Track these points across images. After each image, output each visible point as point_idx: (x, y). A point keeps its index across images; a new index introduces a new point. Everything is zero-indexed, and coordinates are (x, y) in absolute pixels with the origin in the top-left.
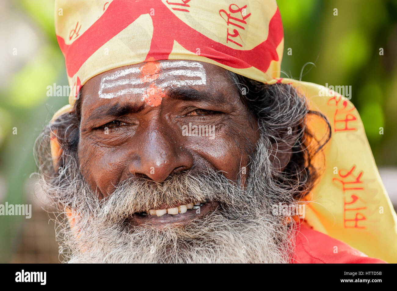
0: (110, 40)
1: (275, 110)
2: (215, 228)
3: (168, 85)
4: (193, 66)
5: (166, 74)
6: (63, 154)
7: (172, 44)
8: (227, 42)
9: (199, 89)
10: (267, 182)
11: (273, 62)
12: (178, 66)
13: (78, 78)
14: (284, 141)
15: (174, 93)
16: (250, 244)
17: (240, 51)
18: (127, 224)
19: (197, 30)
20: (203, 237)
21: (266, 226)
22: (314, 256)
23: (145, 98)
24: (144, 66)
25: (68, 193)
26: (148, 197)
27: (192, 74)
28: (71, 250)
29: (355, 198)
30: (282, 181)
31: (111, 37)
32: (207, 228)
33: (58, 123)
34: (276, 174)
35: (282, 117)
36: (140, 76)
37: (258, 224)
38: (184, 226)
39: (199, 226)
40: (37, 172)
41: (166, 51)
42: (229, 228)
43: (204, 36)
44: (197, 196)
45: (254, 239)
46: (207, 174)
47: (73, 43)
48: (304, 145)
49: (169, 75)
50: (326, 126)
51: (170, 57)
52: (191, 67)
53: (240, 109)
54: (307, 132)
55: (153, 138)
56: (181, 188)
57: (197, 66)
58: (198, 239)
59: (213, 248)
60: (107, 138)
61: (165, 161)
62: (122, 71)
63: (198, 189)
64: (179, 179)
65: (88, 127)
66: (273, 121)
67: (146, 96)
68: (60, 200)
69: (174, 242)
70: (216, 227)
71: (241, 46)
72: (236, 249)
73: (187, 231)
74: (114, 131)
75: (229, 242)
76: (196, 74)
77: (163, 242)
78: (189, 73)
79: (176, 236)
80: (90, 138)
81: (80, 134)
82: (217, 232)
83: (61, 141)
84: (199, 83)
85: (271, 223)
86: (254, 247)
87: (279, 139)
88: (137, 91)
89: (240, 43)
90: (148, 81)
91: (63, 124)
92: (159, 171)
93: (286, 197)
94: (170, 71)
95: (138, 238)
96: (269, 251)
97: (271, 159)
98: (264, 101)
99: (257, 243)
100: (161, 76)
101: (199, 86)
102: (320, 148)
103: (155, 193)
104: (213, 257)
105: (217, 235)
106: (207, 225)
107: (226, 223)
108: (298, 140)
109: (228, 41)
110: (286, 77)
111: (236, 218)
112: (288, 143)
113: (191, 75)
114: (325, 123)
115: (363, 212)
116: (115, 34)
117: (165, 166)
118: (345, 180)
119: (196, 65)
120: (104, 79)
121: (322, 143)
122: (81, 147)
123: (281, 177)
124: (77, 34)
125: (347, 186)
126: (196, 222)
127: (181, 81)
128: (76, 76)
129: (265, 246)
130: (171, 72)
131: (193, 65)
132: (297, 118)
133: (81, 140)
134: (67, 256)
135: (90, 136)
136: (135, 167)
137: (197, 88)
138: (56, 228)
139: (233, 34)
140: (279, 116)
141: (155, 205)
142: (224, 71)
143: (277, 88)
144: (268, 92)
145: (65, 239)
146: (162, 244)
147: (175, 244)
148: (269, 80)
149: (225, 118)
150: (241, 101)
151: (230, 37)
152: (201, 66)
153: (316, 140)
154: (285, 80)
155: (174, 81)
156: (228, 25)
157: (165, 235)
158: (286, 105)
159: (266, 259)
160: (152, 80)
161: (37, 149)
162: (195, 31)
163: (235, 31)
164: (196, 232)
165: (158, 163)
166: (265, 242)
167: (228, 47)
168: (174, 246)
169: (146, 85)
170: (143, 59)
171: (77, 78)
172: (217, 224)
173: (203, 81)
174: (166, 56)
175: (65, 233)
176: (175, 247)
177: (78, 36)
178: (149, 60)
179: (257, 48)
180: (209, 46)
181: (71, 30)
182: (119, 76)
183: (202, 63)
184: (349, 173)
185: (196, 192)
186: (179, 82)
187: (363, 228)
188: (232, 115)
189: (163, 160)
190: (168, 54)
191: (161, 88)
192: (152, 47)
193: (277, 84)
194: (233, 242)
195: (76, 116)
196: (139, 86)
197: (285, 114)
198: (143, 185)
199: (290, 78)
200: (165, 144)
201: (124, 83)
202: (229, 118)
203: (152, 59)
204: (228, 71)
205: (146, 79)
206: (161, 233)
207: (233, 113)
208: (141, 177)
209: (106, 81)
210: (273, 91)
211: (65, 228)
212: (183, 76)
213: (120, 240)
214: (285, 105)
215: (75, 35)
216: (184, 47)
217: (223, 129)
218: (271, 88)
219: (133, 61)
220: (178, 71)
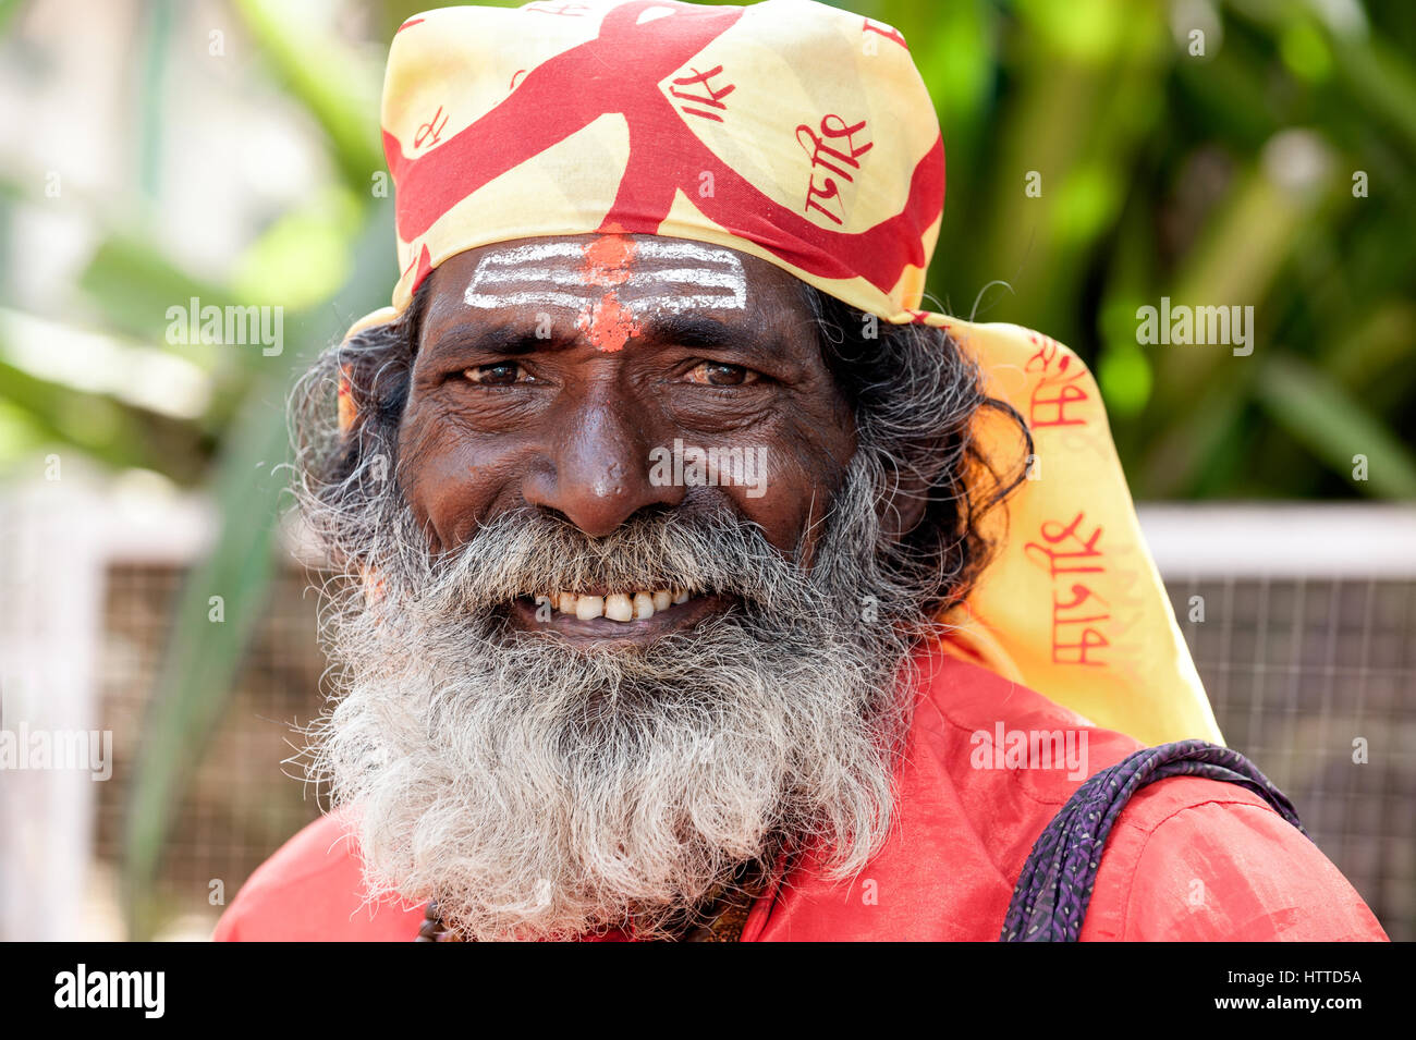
0: (519, 166)
1: (903, 392)
2: (719, 658)
3: (649, 308)
4: (715, 260)
5: (646, 277)
6: (362, 429)
7: (672, 197)
8: (806, 209)
9: (728, 320)
10: (864, 564)
11: (909, 269)
12: (679, 258)
13: (425, 247)
14: (914, 468)
15: (664, 329)
16: (799, 706)
17: (835, 235)
18: (500, 619)
19: (737, 170)
20: (688, 678)
21: (843, 669)
22: (961, 724)
23: (585, 322)
24: (595, 244)
25: (362, 526)
26: (560, 565)
27: (714, 280)
28: (351, 670)
29: (1081, 593)
30: (897, 565)
31: (522, 159)
32: (698, 658)
33: (356, 350)
34: (887, 548)
35: (916, 411)
36: (581, 265)
37: (825, 661)
38: (642, 650)
39: (680, 650)
40: (291, 463)
41: (653, 213)
42: (756, 661)
43: (752, 187)
44: (684, 576)
45: (811, 697)
46: (717, 525)
47: (423, 157)
48: (963, 486)
49: (654, 280)
50: (1021, 441)
51: (662, 230)
52: (710, 262)
53: (818, 380)
54: (973, 451)
55: (595, 427)
56: (648, 554)
57: (725, 260)
58: (673, 683)
59: (709, 707)
60: (474, 408)
61: (617, 489)
62: (536, 247)
63: (690, 560)
64: (646, 531)
65: (431, 374)
66: (895, 418)
67: (587, 318)
68: (340, 540)
69: (611, 686)
70: (722, 655)
71: (839, 222)
72: (764, 713)
73: (650, 660)
74: (494, 394)
75: (752, 695)
76: (723, 281)
77: (584, 681)
78: (706, 278)
79: (619, 671)
80: (435, 400)
81: (412, 389)
82: (724, 668)
83: (360, 398)
84: (728, 303)
85: (859, 665)
86: (808, 716)
87: (902, 462)
88: (565, 300)
89: (836, 215)
90: (598, 282)
91: (371, 355)
92: (599, 512)
93: (906, 607)
94: (656, 271)
95: (521, 663)
96: (842, 731)
97: (880, 509)
98: (876, 365)
99: (815, 706)
100: (635, 279)
101: (727, 310)
102: (1002, 495)
103: (580, 556)
104: (707, 728)
105: (722, 676)
106: (700, 650)
107: (749, 648)
108: (947, 469)
109: (810, 207)
110: (938, 311)
111: (771, 640)
112: (923, 476)
113: (710, 281)
114: (1019, 433)
115: (1098, 626)
116: (531, 153)
117: (616, 500)
118: (1057, 548)
119: (724, 257)
120: (488, 260)
121: (1006, 483)
122: (408, 420)
123: (898, 555)
124: (435, 136)
125: (1060, 563)
126: (673, 640)
127: (683, 299)
128: (419, 242)
129: (835, 717)
130: (659, 273)
131: (716, 256)
132: (953, 416)
133: (411, 401)
134: (339, 684)
135: (435, 396)
136: (538, 488)
137: (722, 317)
138: (320, 610)
139: (823, 189)
140: (909, 406)
141: (576, 587)
142: (791, 279)
143: (912, 334)
144: (889, 344)
145: (337, 639)
146: (581, 687)
147: (614, 693)
148: (894, 314)
149: (781, 395)
150: (822, 360)
151: (814, 197)
152: (735, 262)
153: (991, 471)
154: (934, 318)
155: (664, 299)
156: (814, 165)
157: (591, 668)
158: (929, 380)
159: (832, 750)
160: (612, 283)
161: (296, 405)
162: (731, 171)
163: (829, 183)
164: (670, 666)
165: (600, 489)
166: (837, 706)
167: (807, 223)
168: (610, 697)
169: (591, 291)
170: (593, 226)
171: (421, 247)
172: (725, 650)
173: (739, 301)
174: (652, 224)
175: (340, 625)
176: (614, 699)
177: (436, 141)
178: (609, 229)
179: (877, 231)
180: (761, 215)
181: (422, 123)
182: (525, 258)
183: (738, 253)
184: (1069, 531)
185: (684, 567)
186: (678, 300)
187: (1099, 664)
188: (797, 390)
189: (612, 484)
190: (659, 221)
191: (629, 311)
192: (620, 198)
193: (912, 326)
194: (760, 694)
195: (405, 340)
196: (572, 289)
197: (924, 404)
198: (550, 532)
199: (948, 314)
200: (621, 445)
201: (535, 277)
202: (790, 397)
203: (616, 227)
204: (801, 281)
205: (594, 277)
206: (581, 659)
207: (800, 386)
208: (551, 515)
209: (490, 267)
210: (901, 344)
211: (341, 613)
212: (688, 284)
213: (479, 659)
214: (926, 380)
215: (430, 138)
216: (699, 208)
217: (771, 420)
218: (897, 335)
219: (568, 227)
220: (678, 271)
